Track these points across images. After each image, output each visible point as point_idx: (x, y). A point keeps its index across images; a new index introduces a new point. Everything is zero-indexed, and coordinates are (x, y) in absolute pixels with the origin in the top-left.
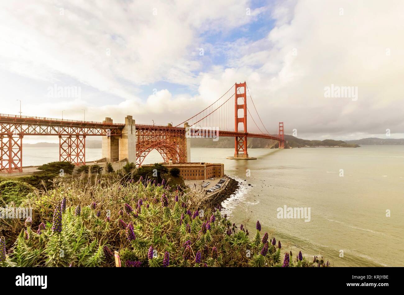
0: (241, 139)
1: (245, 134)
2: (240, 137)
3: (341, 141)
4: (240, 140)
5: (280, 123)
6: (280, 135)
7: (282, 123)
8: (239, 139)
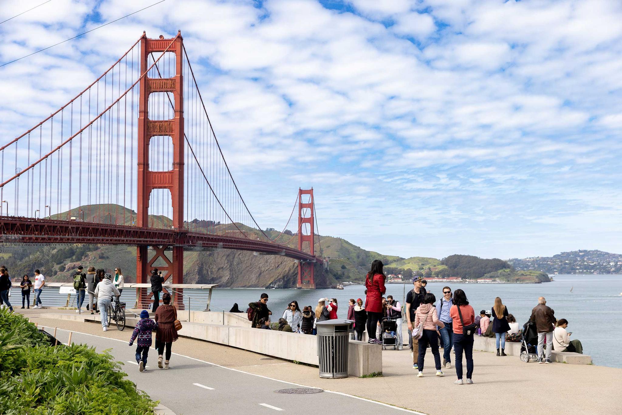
0: (160, 253)
1: (177, 234)
2: (155, 247)
3: (499, 260)
4: (155, 259)
5: (301, 192)
6: (302, 238)
7: (310, 192)
8: (151, 252)
